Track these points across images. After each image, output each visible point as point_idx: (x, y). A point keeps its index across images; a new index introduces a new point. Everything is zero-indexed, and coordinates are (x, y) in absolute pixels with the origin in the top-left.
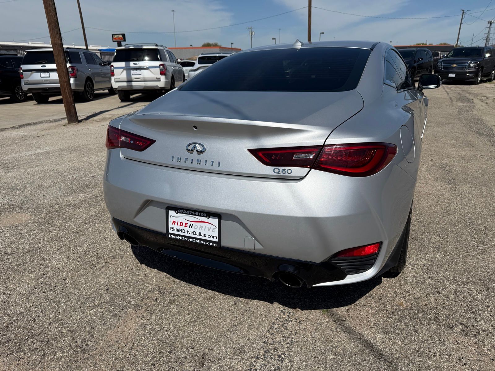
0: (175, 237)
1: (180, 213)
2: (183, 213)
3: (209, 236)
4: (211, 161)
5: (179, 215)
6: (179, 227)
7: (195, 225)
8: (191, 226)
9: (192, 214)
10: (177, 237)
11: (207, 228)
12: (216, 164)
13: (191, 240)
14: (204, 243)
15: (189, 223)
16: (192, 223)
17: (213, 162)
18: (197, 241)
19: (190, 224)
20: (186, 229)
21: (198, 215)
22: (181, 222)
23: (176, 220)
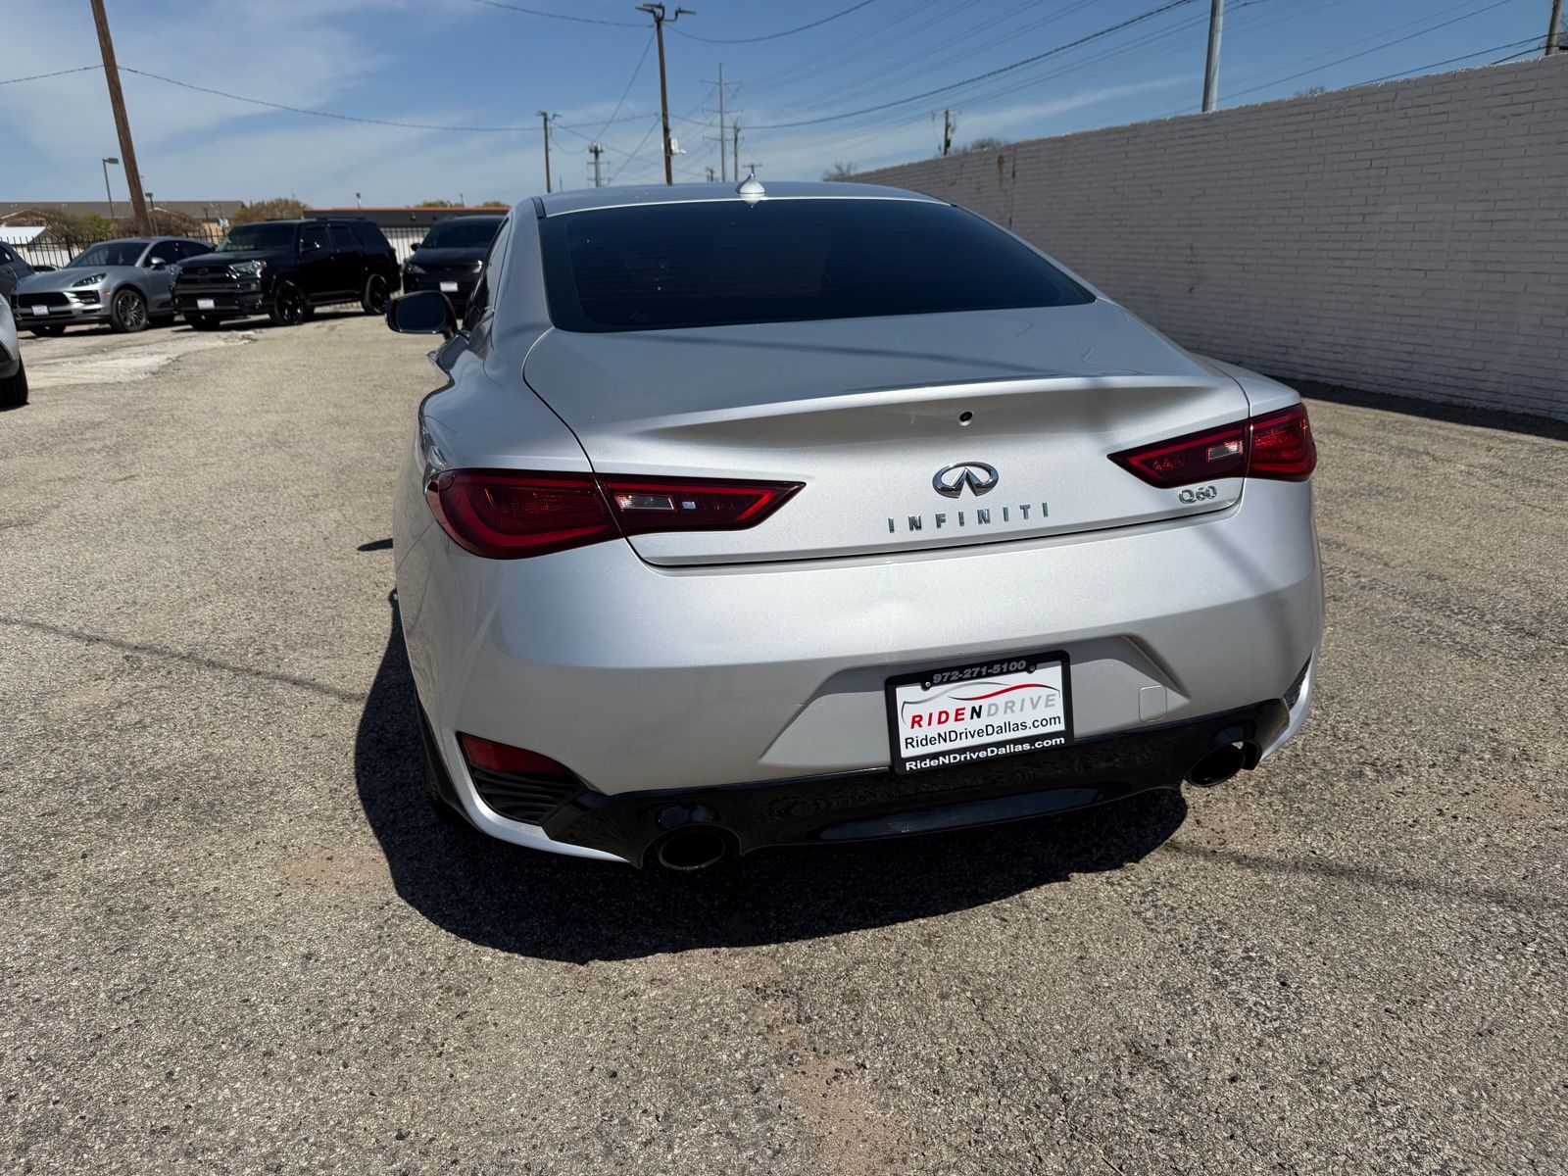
0: (928, 763)
1: (942, 683)
2: (949, 681)
3: (1036, 724)
4: (1022, 507)
5: (935, 690)
6: (934, 730)
7: (990, 706)
8: (976, 713)
9: (980, 676)
10: (934, 763)
11: (1028, 703)
12: (1035, 511)
13: (982, 754)
14: (1027, 747)
15: (968, 706)
16: (976, 704)
17: (1025, 508)
18: (1002, 751)
19: (974, 708)
20: (959, 727)
21: (1001, 673)
22: (941, 713)
23: (923, 710)
